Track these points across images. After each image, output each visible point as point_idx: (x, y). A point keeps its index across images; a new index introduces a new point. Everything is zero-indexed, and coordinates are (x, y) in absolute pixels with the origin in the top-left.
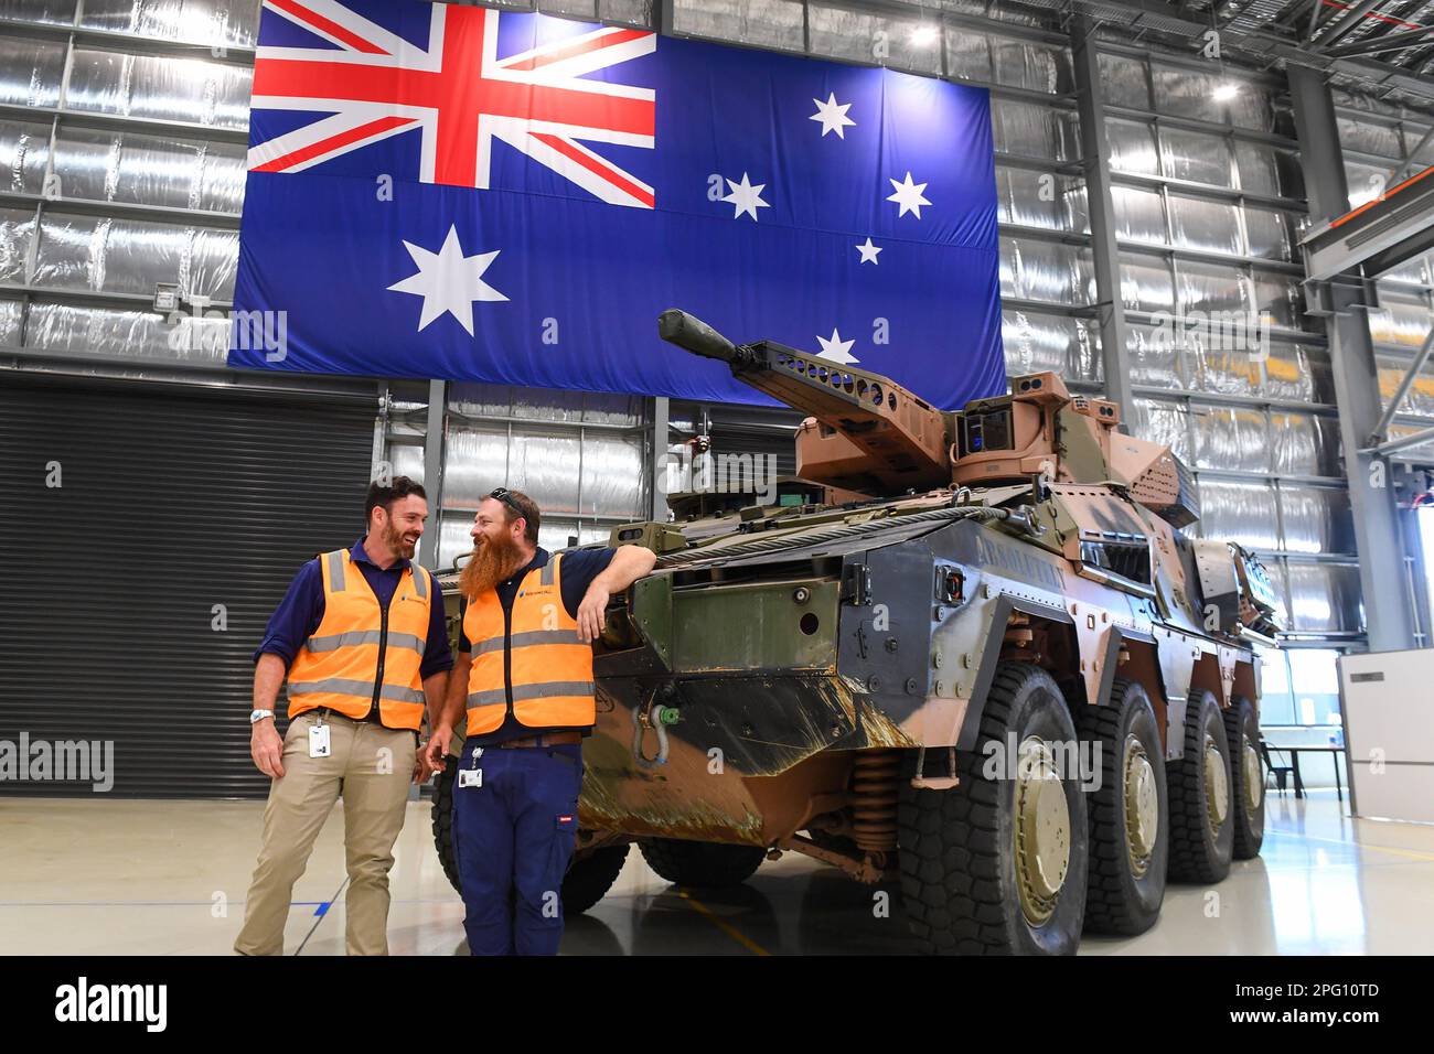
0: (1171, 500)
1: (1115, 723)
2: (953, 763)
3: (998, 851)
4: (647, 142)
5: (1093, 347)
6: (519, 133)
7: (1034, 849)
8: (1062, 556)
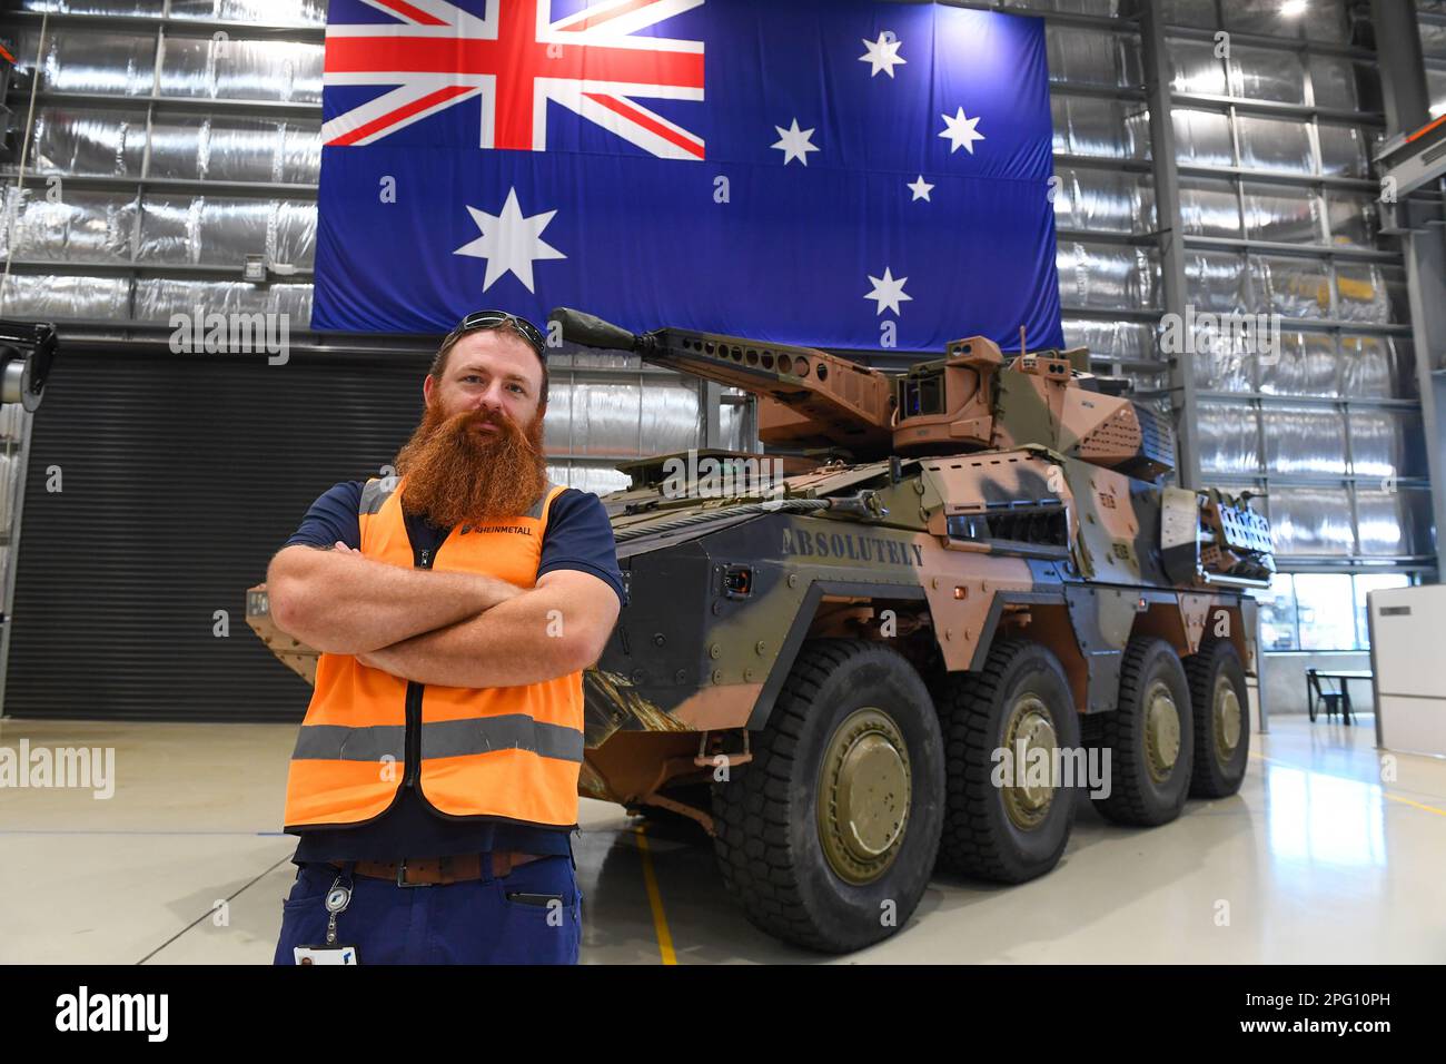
0: (1131, 453)
1: (994, 687)
2: (747, 741)
3: (789, 821)
4: (696, 94)
5: (1153, 275)
6: (573, 94)
7: (847, 815)
8: (927, 531)
